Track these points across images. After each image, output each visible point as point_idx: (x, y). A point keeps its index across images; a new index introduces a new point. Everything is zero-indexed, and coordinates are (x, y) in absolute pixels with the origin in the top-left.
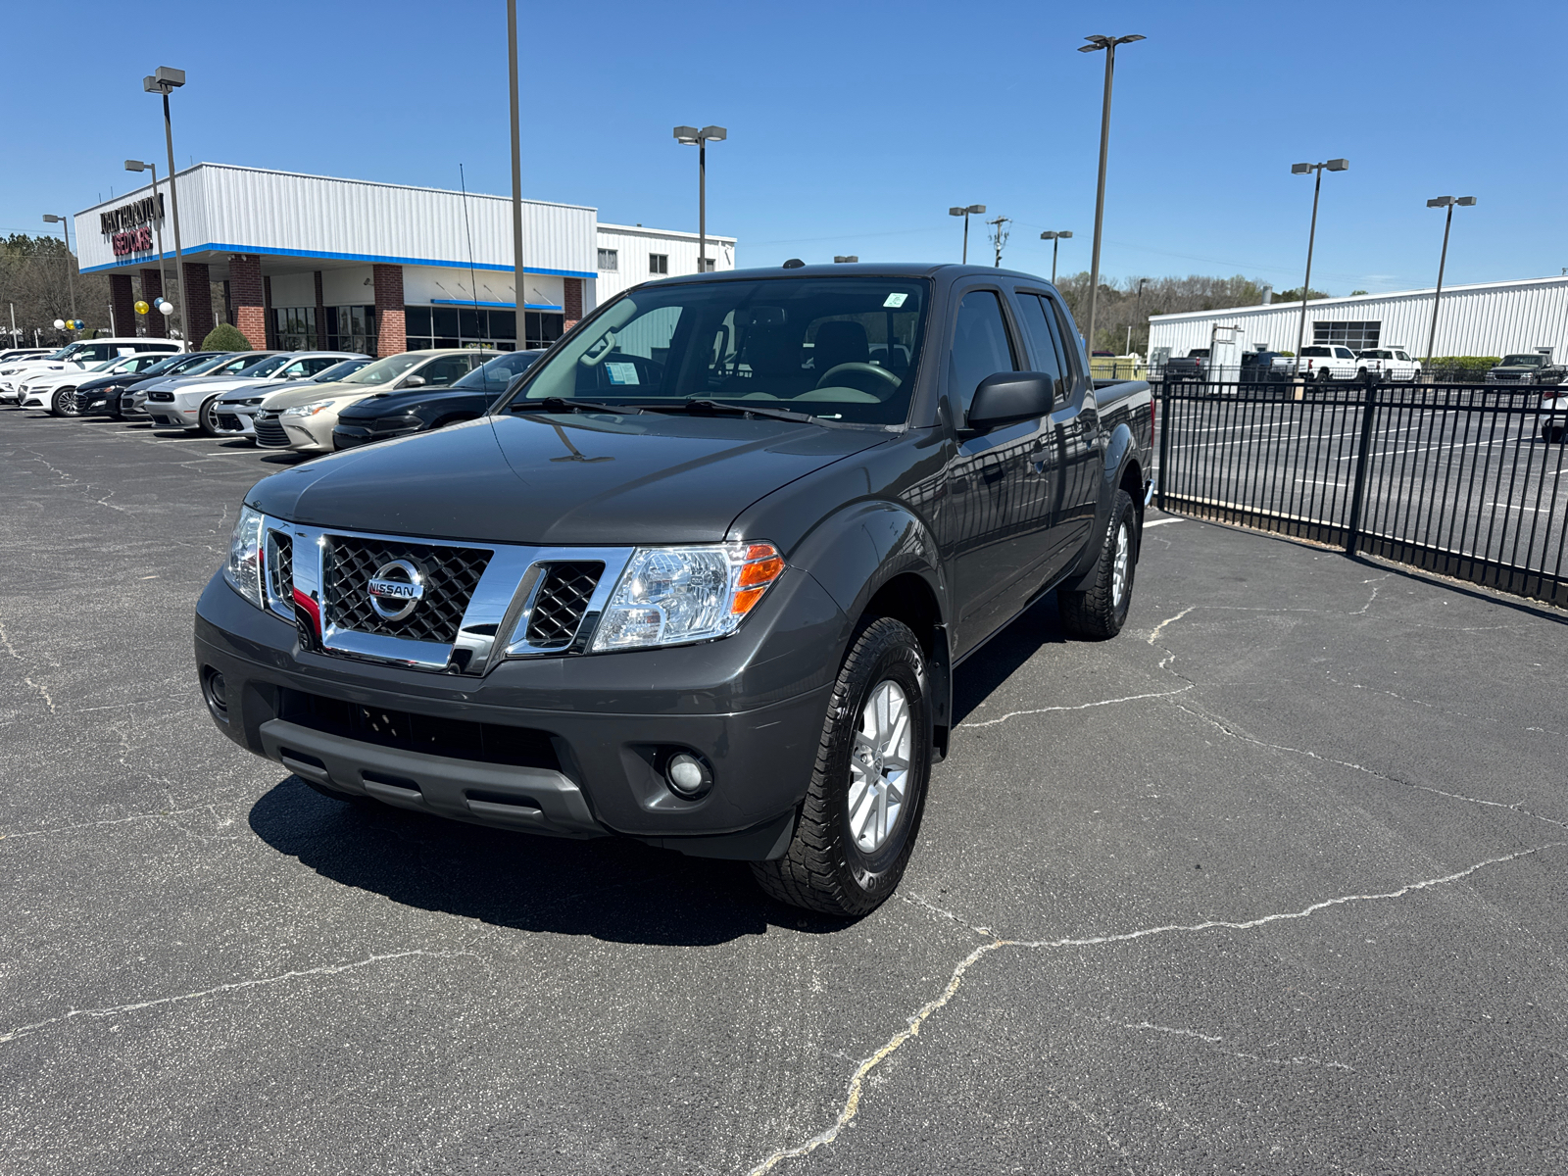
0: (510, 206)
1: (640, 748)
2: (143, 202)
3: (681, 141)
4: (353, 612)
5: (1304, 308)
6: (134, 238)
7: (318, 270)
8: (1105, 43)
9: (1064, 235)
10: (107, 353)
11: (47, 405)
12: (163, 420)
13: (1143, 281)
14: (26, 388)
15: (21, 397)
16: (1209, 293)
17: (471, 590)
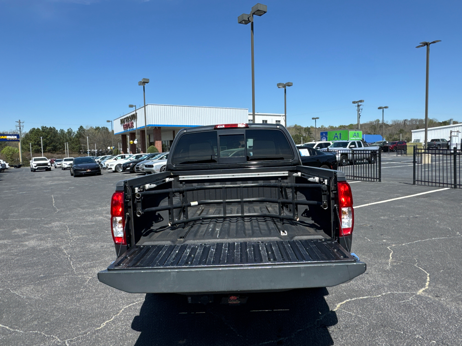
2: (132, 116)
3: (279, 87)
6: (129, 125)
8: (427, 44)
9: (386, 107)
11: (114, 169)
12: (149, 172)
13: (405, 120)
14: (108, 165)
15: (107, 167)
16: (418, 123)
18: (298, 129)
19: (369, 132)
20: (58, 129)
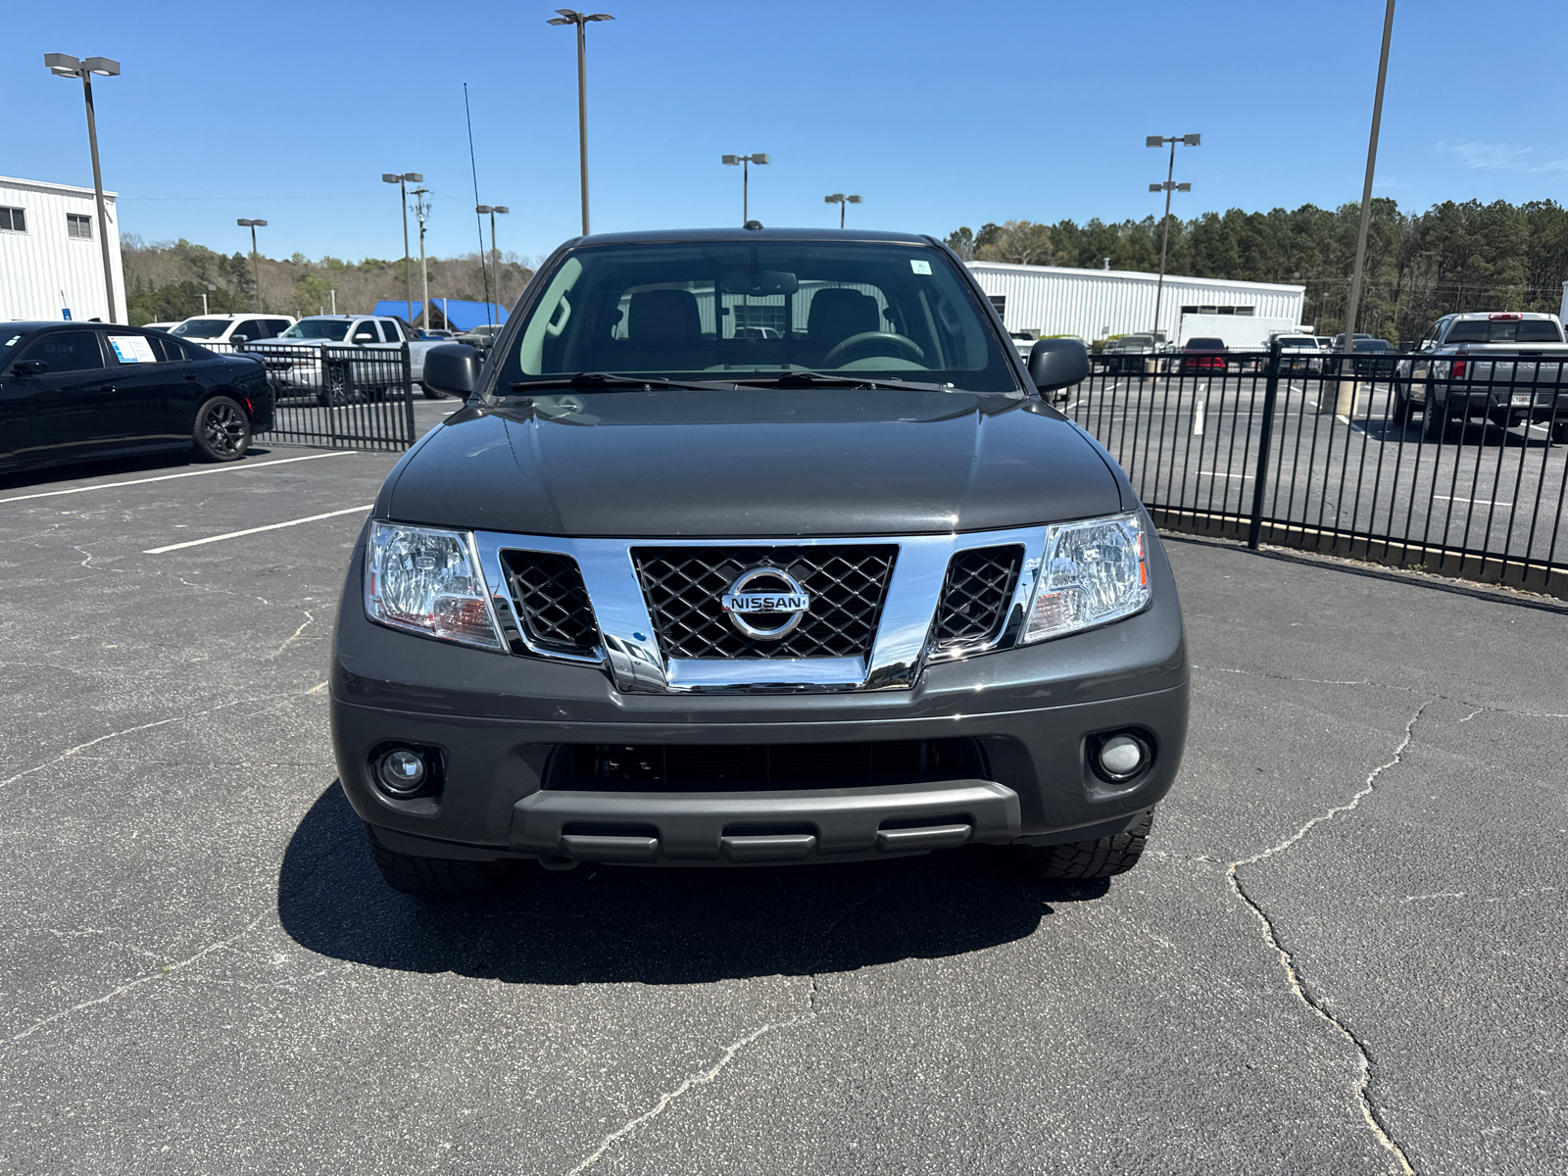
3: (57, 71)
5: (1160, 284)
8: (574, 18)
18: (193, 261)
19: (468, 291)
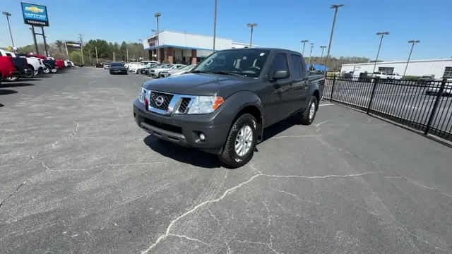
0: (213, 38)
1: (195, 131)
2: (154, 37)
4: (153, 104)
5: (376, 64)
6: (153, 44)
7: (182, 50)
8: (336, 7)
9: (325, 47)
10: (146, 63)
11: (136, 72)
12: (153, 75)
14: (133, 69)
17: (170, 100)
20: (108, 42)
